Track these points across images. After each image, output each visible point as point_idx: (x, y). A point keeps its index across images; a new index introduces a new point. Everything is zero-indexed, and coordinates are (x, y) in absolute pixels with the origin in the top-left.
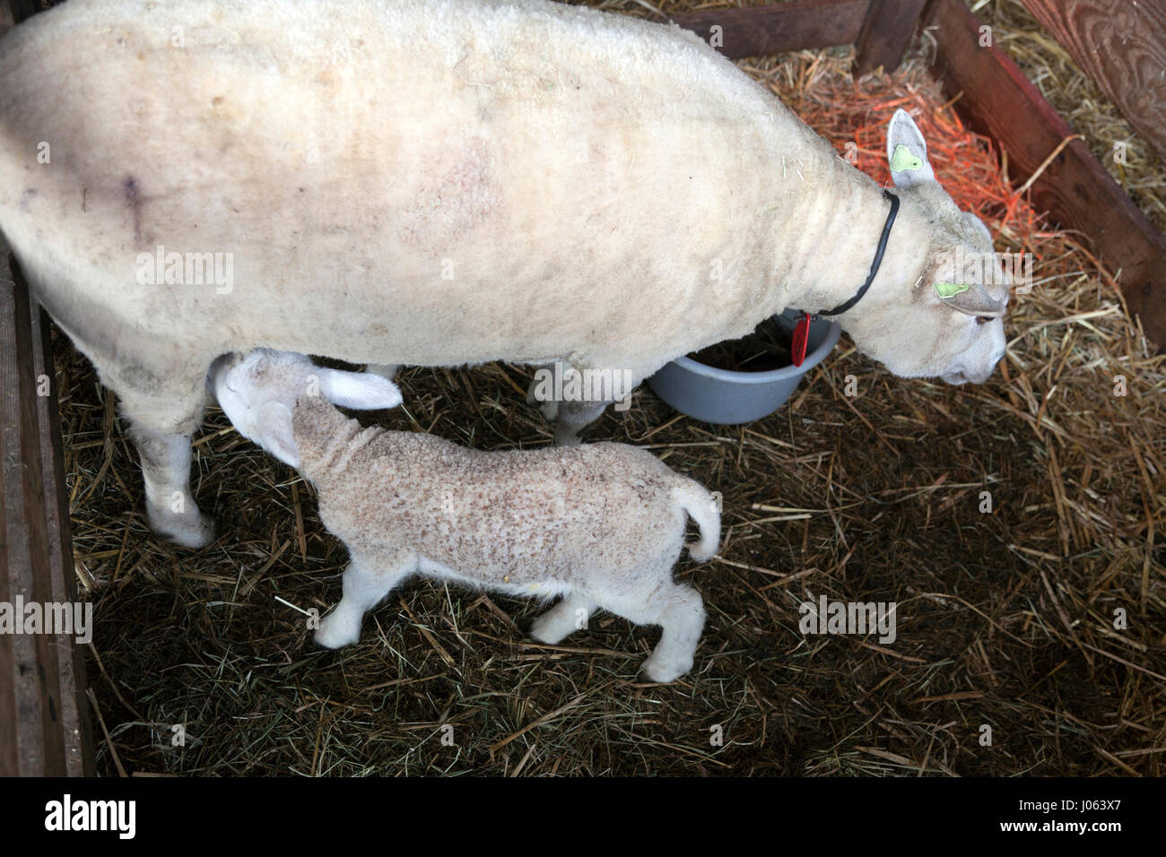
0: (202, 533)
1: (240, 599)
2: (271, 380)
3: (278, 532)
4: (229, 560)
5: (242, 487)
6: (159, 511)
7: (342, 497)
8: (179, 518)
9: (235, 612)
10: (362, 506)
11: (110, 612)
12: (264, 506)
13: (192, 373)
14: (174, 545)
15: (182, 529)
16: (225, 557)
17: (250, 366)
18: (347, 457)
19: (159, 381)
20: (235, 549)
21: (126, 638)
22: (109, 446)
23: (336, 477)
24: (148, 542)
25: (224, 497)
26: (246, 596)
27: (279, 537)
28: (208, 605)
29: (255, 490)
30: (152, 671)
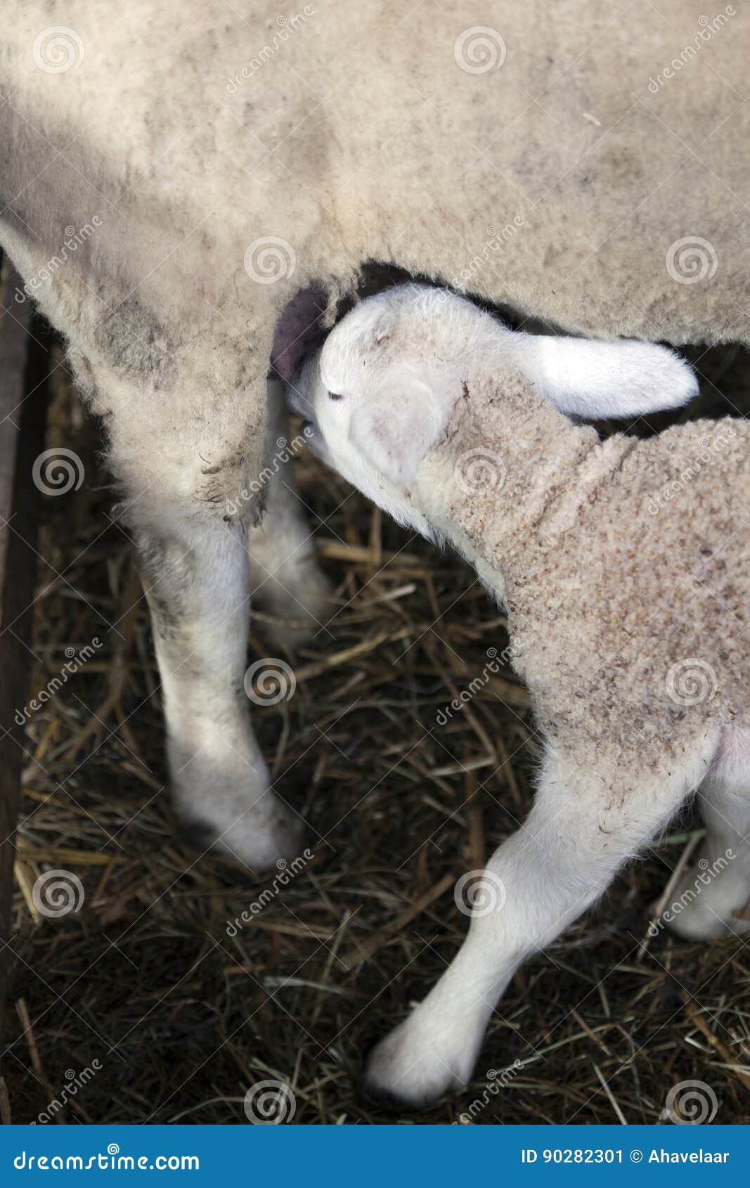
0: (274, 833)
1: (338, 977)
2: (403, 346)
3: (429, 859)
4: (325, 904)
5: (369, 769)
6: (188, 756)
7: (571, 585)
8: (227, 783)
9: (325, 1005)
10: (619, 598)
11: (71, 957)
12: (406, 809)
13: (237, 325)
14: (214, 853)
15: (235, 813)
16: (315, 895)
17: (357, 334)
18: (574, 499)
19: (170, 345)
20: (339, 883)
21: (92, 1009)
22: (118, 674)
23: (554, 542)
24: (166, 850)
25: (328, 786)
26: (348, 974)
27: (430, 869)
28: (270, 981)
29: (394, 778)
30: (140, 1091)
